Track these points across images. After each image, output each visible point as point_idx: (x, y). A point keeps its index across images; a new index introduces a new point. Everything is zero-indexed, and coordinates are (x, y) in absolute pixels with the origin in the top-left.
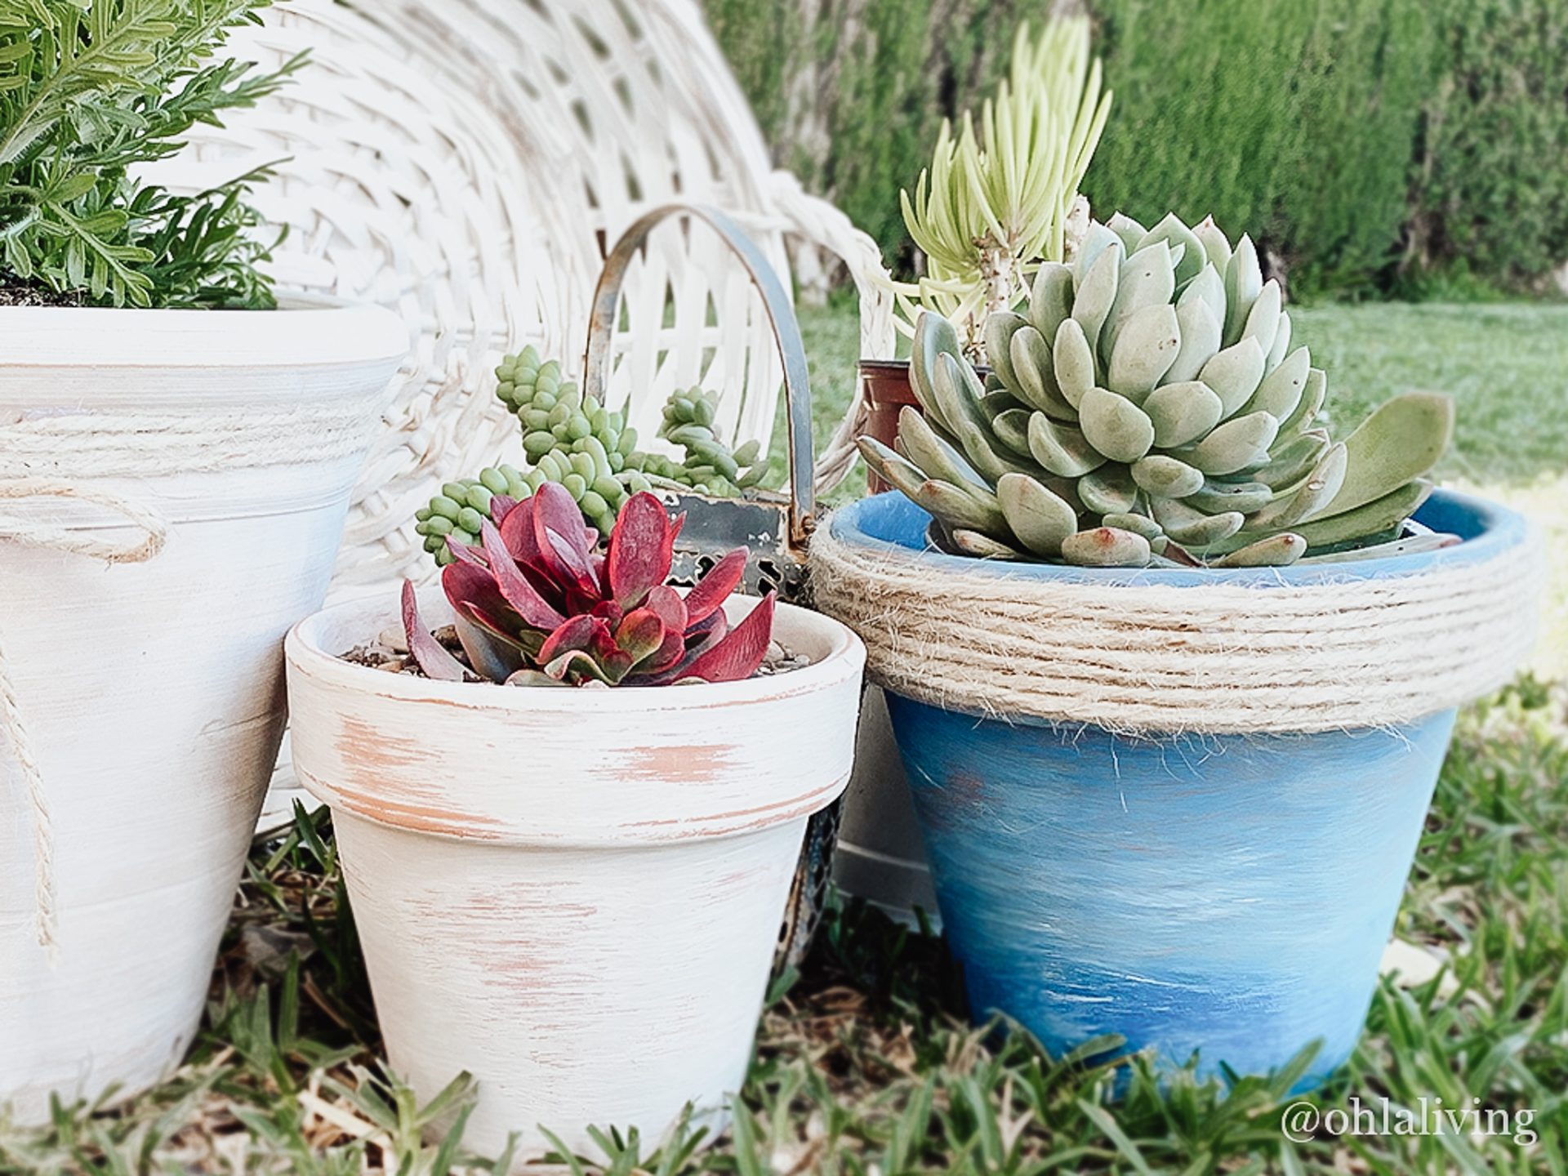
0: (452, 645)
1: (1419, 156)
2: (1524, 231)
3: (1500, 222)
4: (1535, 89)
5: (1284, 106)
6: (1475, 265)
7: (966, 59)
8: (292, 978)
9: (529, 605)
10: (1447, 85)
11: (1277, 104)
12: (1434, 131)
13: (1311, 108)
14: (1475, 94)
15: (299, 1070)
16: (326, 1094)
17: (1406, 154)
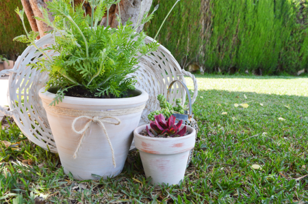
0: (151, 131)
1: (279, 57)
2: (293, 67)
3: (290, 66)
4: (294, 50)
5: (262, 51)
6: (286, 71)
7: (222, 45)
8: (132, 165)
9: (160, 128)
10: (283, 49)
11: (261, 51)
12: (281, 55)
13: (266, 51)
14: (287, 50)
15: (133, 174)
16: (136, 178)
17: (277, 57)
